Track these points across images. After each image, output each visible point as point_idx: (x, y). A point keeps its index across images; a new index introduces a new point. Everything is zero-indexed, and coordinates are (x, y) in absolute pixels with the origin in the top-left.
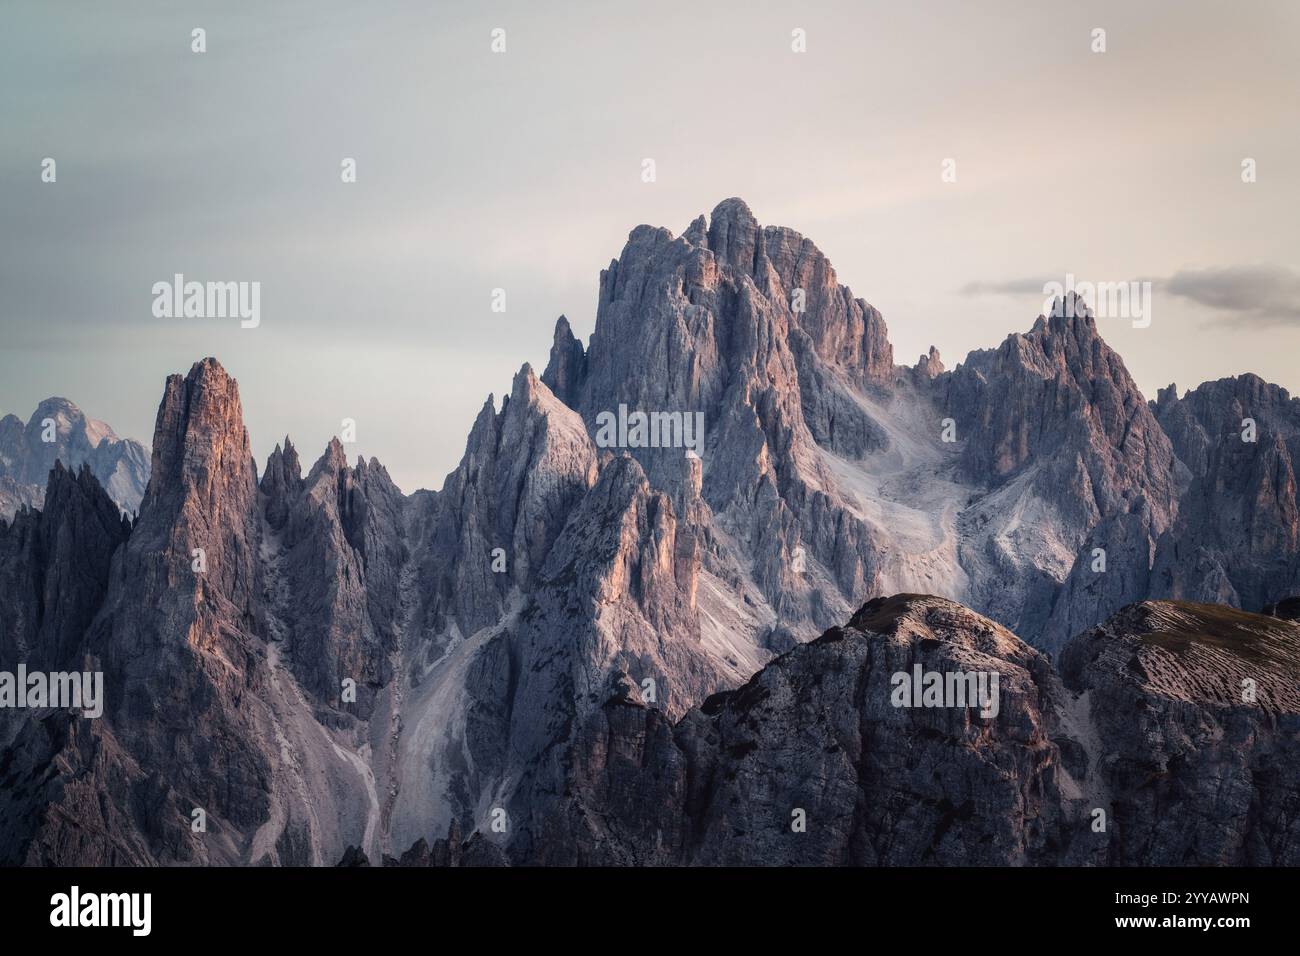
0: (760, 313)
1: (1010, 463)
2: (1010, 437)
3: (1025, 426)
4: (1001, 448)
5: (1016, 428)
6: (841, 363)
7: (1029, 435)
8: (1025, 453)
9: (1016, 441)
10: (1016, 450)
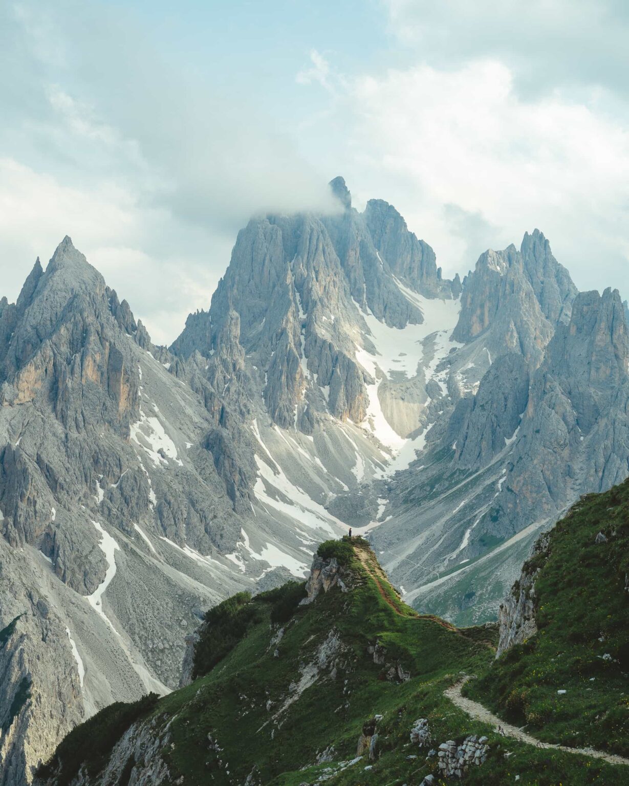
0: (312, 230)
1: (478, 329)
2: (479, 312)
3: (488, 305)
4: (474, 318)
5: (482, 306)
6: (407, 277)
7: (489, 311)
8: (487, 323)
9: (482, 314)
10: (482, 320)
